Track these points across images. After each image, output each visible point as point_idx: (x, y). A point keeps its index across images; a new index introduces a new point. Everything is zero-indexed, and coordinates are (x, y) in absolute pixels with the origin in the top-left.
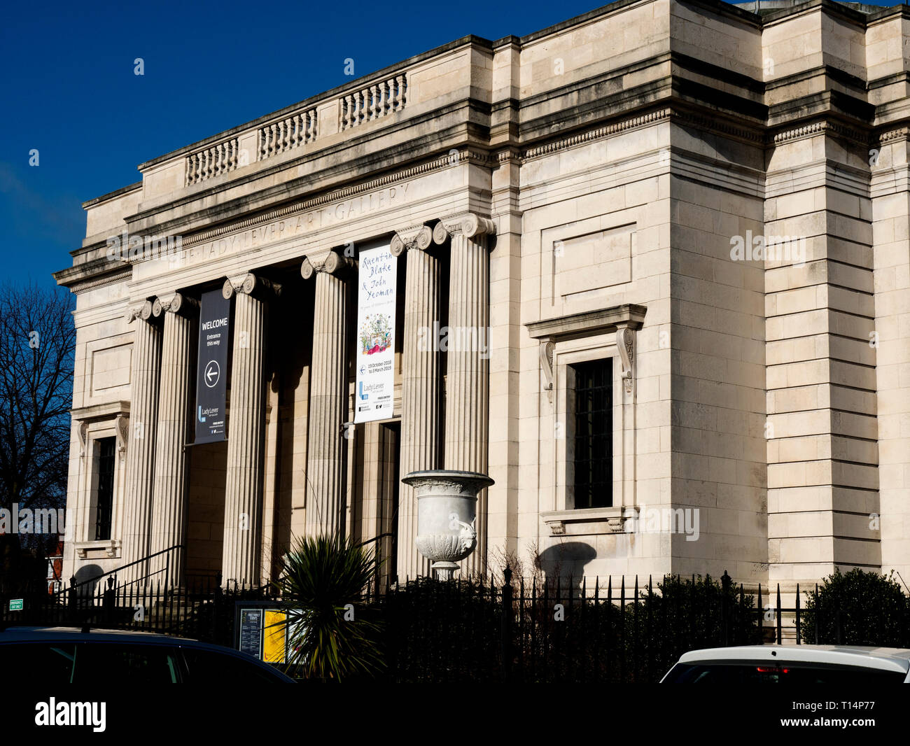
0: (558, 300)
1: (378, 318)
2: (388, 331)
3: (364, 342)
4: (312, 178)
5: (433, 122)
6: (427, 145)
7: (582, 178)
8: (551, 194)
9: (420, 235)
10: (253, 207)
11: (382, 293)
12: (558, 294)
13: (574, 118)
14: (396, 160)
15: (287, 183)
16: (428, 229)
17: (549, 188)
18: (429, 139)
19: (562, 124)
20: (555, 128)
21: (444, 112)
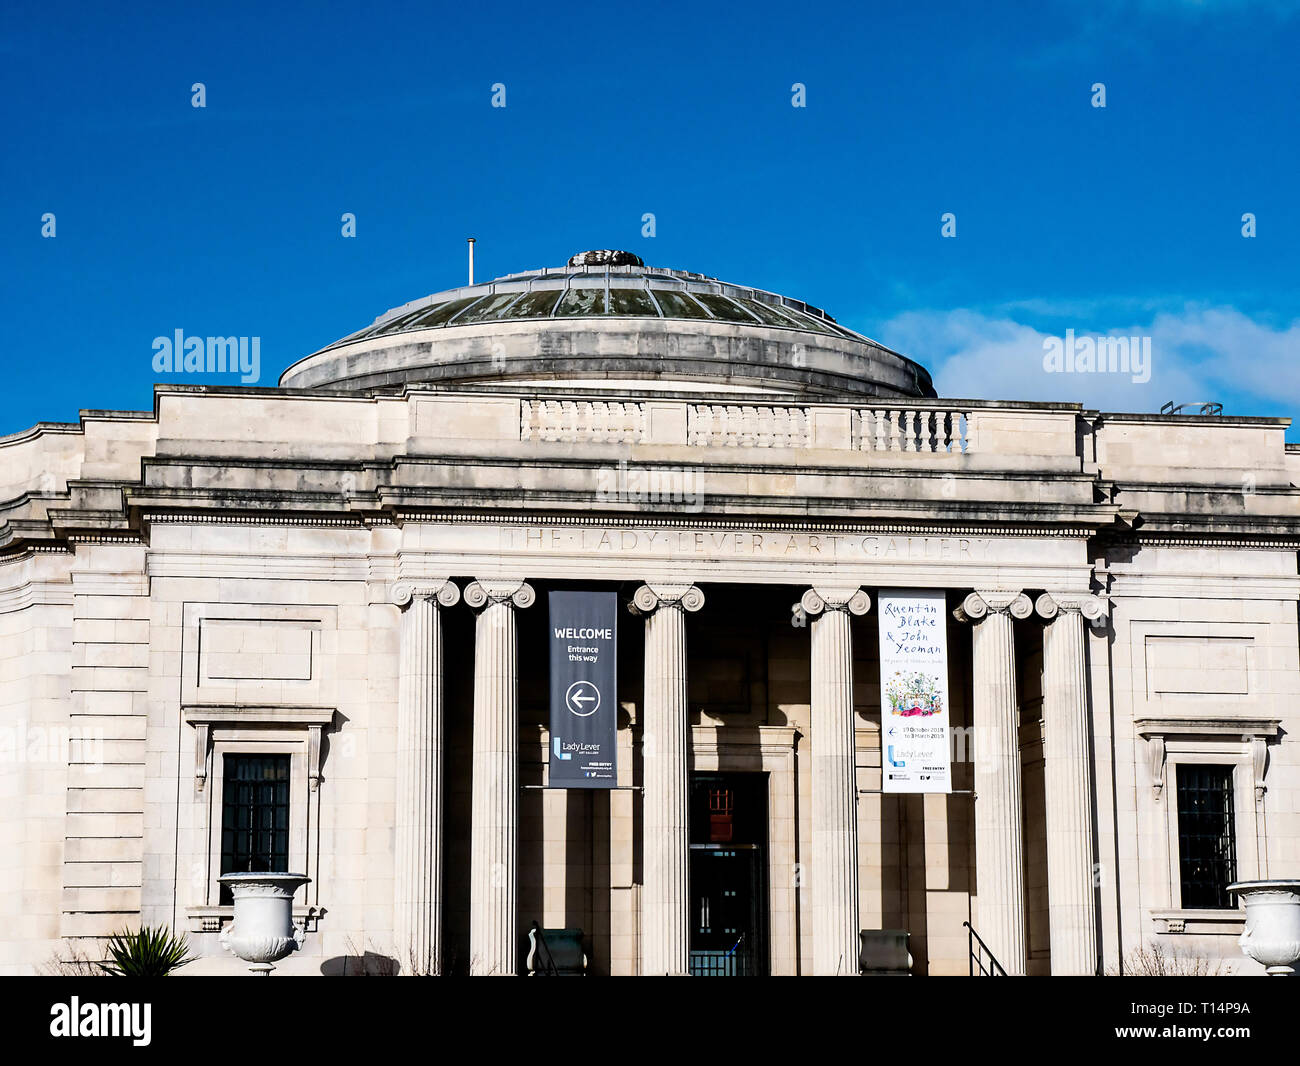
0: (1152, 695)
1: (917, 677)
2: (936, 694)
3: (894, 700)
4: (857, 503)
5: (1036, 485)
6: (1057, 512)
7: (1190, 581)
8: (1147, 587)
9: (1015, 601)
10: (729, 510)
11: (921, 649)
12: (1152, 689)
13: (1204, 524)
14: (1002, 517)
15: (809, 498)
16: (1027, 600)
17: (1144, 580)
18: (1062, 508)
19: (1187, 525)
20: (1177, 527)
21: (1058, 478)
